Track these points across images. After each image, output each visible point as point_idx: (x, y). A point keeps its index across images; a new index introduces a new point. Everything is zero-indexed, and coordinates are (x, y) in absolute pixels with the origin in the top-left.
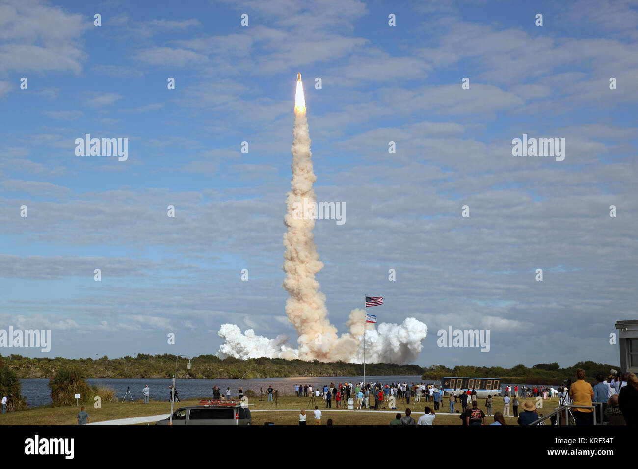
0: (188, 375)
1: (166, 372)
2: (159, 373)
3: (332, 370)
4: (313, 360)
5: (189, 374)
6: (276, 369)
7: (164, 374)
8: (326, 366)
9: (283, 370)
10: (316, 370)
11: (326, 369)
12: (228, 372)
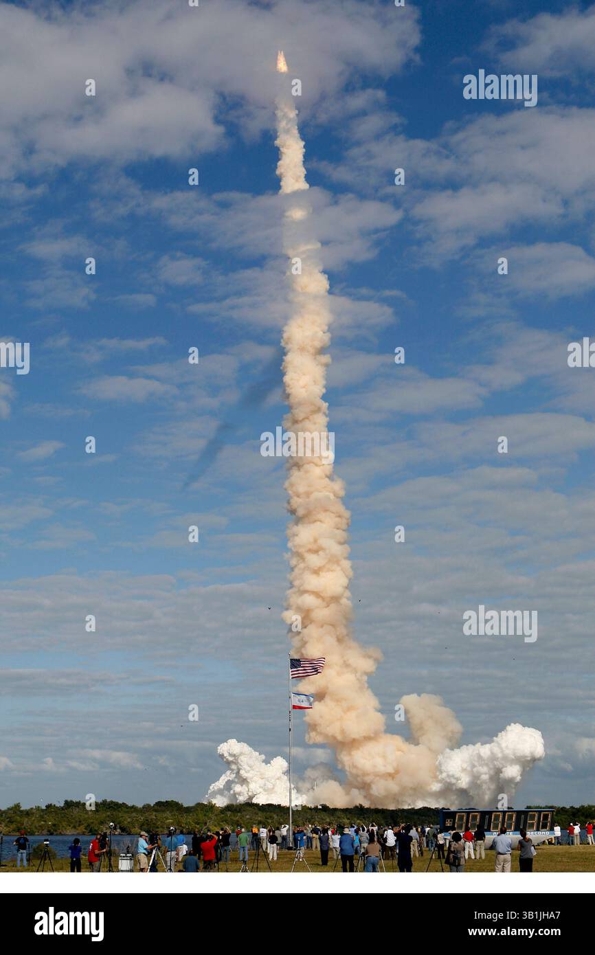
0: (118, 830)
1: (86, 825)
2: (75, 827)
3: (348, 819)
4: (321, 805)
5: (121, 828)
6: (259, 819)
7: (82, 828)
8: (338, 814)
9: (270, 821)
10: (322, 819)
11: (339, 817)
12: (179, 824)
